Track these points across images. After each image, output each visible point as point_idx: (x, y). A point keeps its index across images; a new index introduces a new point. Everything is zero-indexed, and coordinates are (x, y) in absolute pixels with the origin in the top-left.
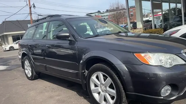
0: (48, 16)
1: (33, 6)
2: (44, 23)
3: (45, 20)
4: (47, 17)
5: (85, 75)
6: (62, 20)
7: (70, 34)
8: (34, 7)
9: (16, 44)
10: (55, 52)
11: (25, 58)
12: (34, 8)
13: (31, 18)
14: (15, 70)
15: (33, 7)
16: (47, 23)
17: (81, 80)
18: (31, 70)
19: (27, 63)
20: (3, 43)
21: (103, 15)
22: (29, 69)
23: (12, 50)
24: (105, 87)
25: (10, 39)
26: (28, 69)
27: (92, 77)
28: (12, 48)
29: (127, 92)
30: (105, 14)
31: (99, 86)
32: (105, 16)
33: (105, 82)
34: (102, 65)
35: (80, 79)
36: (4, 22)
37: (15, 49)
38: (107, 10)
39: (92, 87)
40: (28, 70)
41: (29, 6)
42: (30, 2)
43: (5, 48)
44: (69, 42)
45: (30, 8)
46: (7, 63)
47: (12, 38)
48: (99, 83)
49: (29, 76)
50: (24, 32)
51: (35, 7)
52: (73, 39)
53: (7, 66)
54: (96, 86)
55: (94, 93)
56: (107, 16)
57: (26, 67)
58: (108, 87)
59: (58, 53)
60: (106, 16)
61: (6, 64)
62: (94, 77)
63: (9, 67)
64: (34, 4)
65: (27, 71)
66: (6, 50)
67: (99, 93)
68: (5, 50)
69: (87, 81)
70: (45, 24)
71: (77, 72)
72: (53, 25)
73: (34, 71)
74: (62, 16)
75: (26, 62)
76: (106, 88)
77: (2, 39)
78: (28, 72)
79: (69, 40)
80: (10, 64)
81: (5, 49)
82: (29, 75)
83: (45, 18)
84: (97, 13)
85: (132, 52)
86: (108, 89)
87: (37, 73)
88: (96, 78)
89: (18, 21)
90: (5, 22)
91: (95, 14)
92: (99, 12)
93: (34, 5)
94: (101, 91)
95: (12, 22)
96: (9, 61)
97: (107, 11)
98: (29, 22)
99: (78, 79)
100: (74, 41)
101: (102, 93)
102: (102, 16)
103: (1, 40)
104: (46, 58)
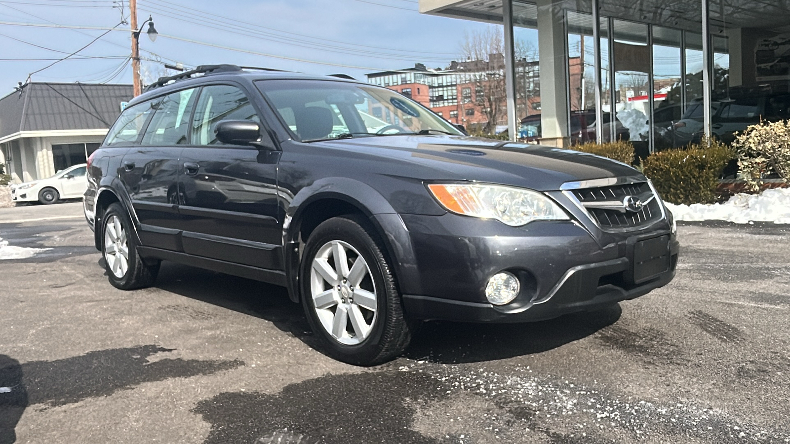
0: (198, 67)
1: (147, 27)
2: (183, 93)
3: (186, 81)
4: (194, 72)
5: (296, 255)
6: (241, 84)
7: (262, 126)
8: (152, 30)
9: (69, 178)
10: (220, 193)
11: (108, 211)
12: (152, 35)
13: (137, 76)
14: (67, 262)
15: (149, 32)
16: (192, 90)
17: (285, 274)
18: (127, 250)
19: (114, 228)
20: (14, 175)
21: (436, 81)
22: (120, 251)
23: (49, 202)
24: (351, 286)
25: (45, 158)
26: (116, 249)
27: (316, 259)
28: (49, 196)
29: (404, 296)
30: (445, 80)
31: (335, 285)
32: (443, 87)
33: (350, 270)
34: (342, 219)
35: (282, 270)
36: (22, 87)
37: (62, 197)
38: (453, 62)
39: (317, 290)
40: (118, 254)
41: (130, 26)
42: (137, 11)
43: (22, 192)
44: (257, 152)
45: (136, 35)
46: (34, 239)
47: (50, 153)
48: (335, 276)
49: (119, 274)
50: (103, 132)
51: (155, 31)
52: (271, 145)
53: (38, 250)
54: (327, 286)
55: (319, 308)
56: (452, 86)
57: (109, 243)
58: (358, 286)
59: (231, 196)
60: (447, 86)
61: (32, 242)
62: (321, 260)
63: (45, 252)
64: (151, 19)
65: (111, 259)
66: (27, 199)
67: (334, 309)
68: (20, 199)
69: (302, 275)
70: (186, 96)
71: (276, 248)
72: (211, 100)
73: (137, 256)
74: (244, 70)
75: (110, 226)
76: (353, 290)
77: (11, 155)
78: (118, 261)
79: (258, 147)
80: (46, 243)
81: (24, 196)
82: (119, 271)
83: (188, 75)
84: (413, 73)
85: (423, 180)
86: (359, 291)
87: (149, 264)
88: (328, 261)
89: (79, 85)
90: (26, 85)
91: (403, 76)
92: (420, 68)
93: (151, 25)
94: (340, 301)
95: (56, 87)
96: (43, 235)
97: (451, 68)
98: (125, 92)
99: (277, 272)
100: (272, 150)
101: (341, 306)
102: (431, 87)
103: (7, 159)
104: (180, 207)
